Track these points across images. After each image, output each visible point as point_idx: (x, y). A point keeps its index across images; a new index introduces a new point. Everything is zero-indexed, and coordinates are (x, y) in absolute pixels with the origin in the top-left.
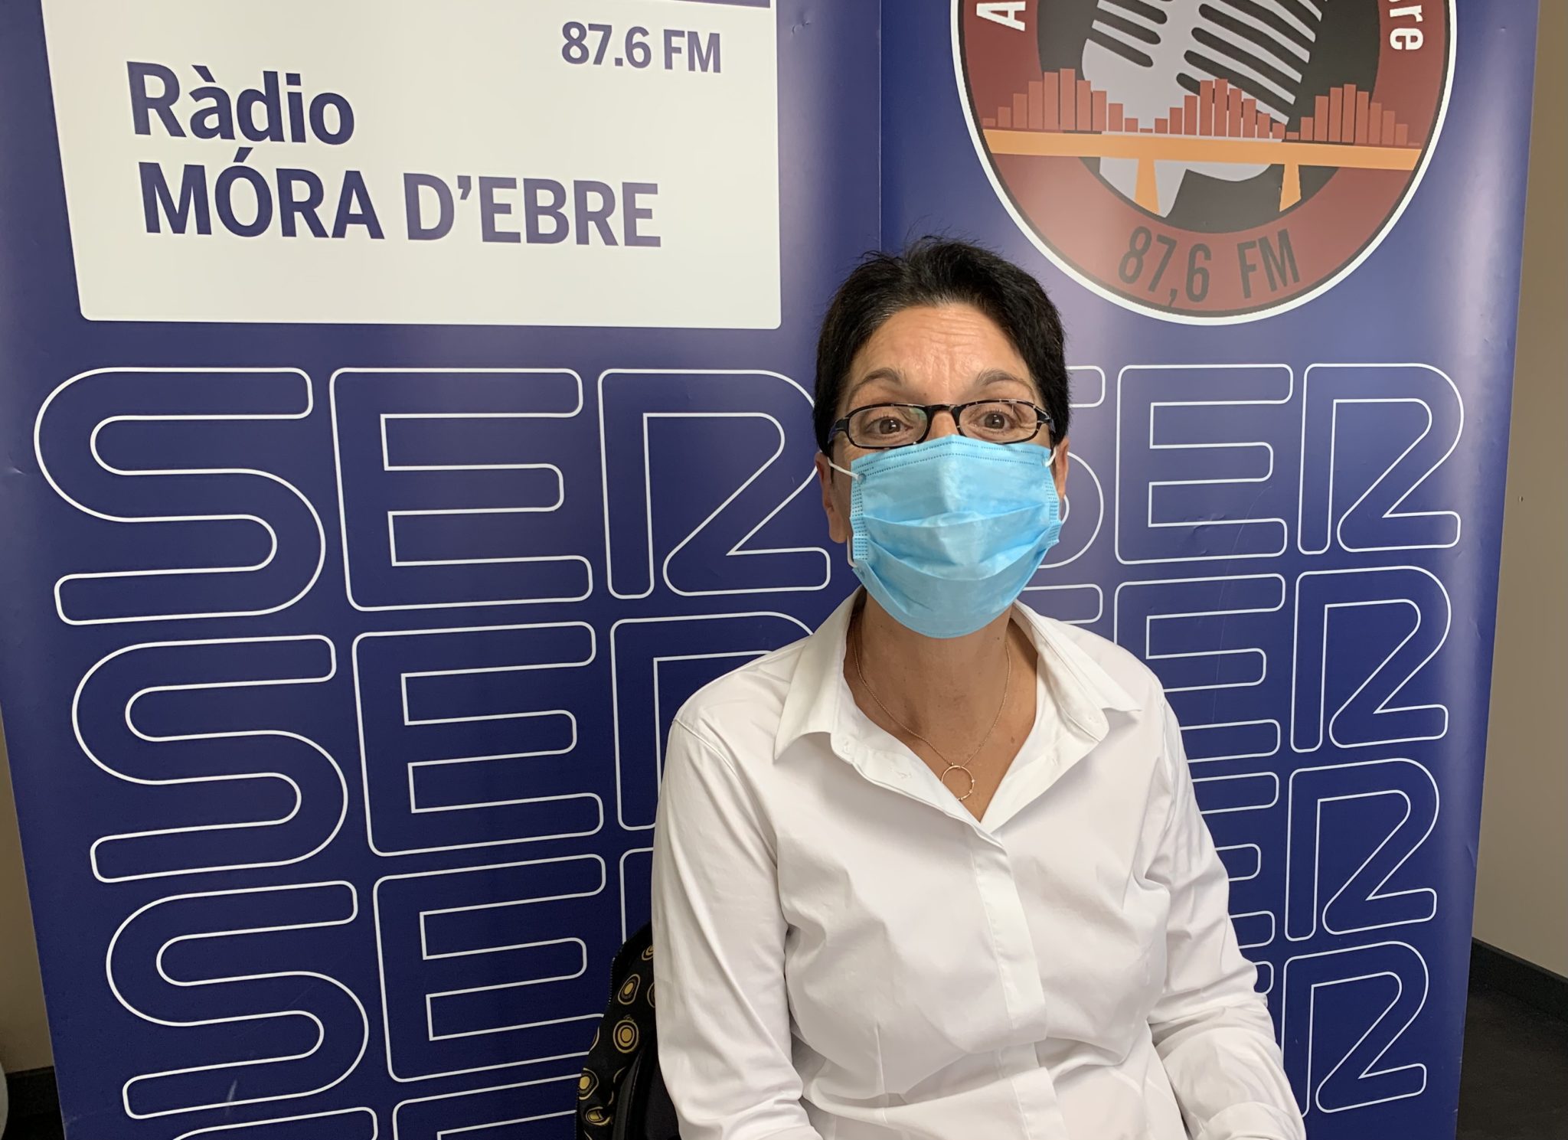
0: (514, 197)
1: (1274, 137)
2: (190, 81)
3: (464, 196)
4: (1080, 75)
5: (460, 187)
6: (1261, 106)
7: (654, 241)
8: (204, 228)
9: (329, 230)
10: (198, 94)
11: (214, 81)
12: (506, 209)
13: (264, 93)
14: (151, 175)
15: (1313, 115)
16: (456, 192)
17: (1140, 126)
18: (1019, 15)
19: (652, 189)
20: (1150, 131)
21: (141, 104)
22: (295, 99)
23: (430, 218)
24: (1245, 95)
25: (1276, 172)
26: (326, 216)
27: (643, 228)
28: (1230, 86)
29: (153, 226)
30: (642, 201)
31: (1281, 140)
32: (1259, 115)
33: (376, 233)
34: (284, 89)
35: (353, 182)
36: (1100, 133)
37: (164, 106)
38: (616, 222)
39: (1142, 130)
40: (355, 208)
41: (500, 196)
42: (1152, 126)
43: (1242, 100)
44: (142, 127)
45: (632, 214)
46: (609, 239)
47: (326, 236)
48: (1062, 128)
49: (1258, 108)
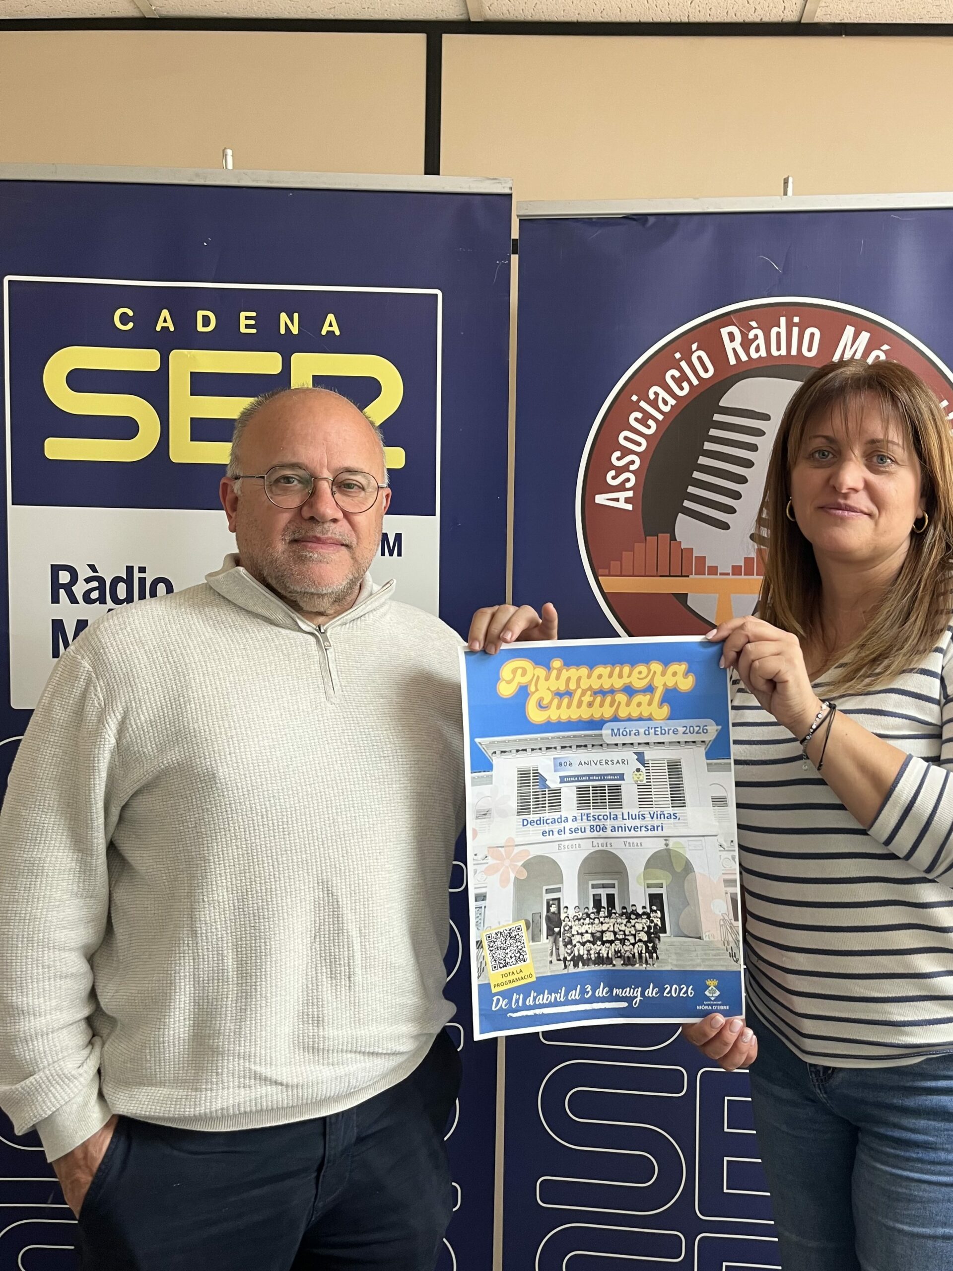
2: (84, 573)
4: (673, 538)
10: (88, 580)
11: (97, 572)
13: (125, 578)
14: (58, 626)
17: (719, 572)
18: (627, 500)
20: (728, 574)
21: (56, 586)
22: (142, 581)
29: (55, 653)
34: (137, 575)
36: (688, 576)
37: (68, 588)
39: (721, 574)
42: (730, 572)
44: (55, 599)
48: (659, 574)
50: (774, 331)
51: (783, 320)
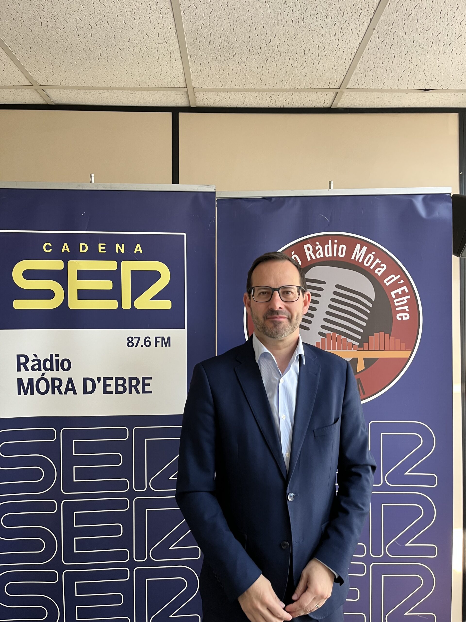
0: (113, 382)
1: (354, 349)
2: (32, 357)
3: (99, 383)
5: (98, 380)
6: (348, 340)
7: (151, 392)
8: (32, 393)
9: (63, 393)
10: (33, 361)
11: (37, 357)
12: (110, 385)
13: (50, 359)
14: (20, 381)
15: (368, 342)
16: (96, 382)
19: (150, 378)
21: (19, 364)
22: (57, 361)
23: (89, 388)
24: (343, 337)
25: (355, 360)
26: (63, 389)
27: (147, 388)
28: (337, 335)
29: (19, 394)
30: (147, 381)
31: (356, 350)
32: (348, 343)
33: (75, 393)
34: (55, 358)
35: (70, 380)
37: (24, 364)
38: (140, 388)
40: (70, 387)
41: (108, 382)
43: (342, 339)
44: (19, 370)
45: (144, 385)
46: (138, 392)
47: (62, 394)
49: (347, 341)
50: (326, 246)
51: (330, 241)
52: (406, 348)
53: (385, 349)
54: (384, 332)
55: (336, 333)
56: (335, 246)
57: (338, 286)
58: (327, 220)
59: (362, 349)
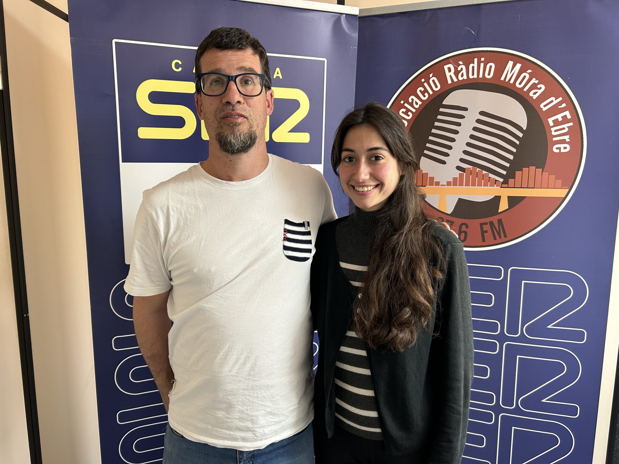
4: (419, 168)
50: (471, 65)
51: (476, 60)
52: (562, 186)
53: (535, 187)
54: (535, 167)
55: (477, 167)
56: (482, 65)
57: (482, 113)
58: (474, 33)
59: (506, 186)
